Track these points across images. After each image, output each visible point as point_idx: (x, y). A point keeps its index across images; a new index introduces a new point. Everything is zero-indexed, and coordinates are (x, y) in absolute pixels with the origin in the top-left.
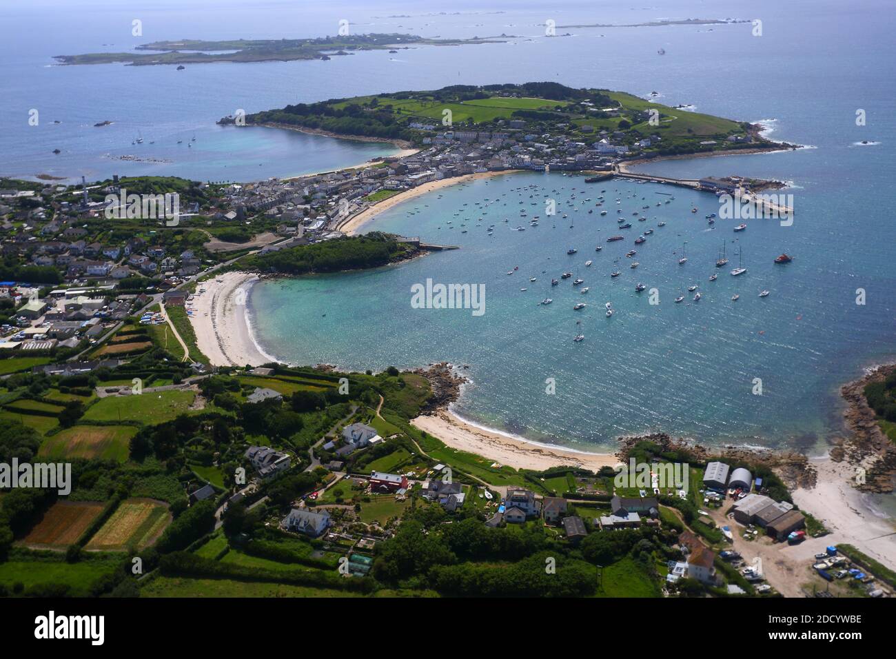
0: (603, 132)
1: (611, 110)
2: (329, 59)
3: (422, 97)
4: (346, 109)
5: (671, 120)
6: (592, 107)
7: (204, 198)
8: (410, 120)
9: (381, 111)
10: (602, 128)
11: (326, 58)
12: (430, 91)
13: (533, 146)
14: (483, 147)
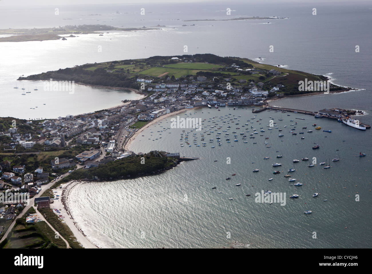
0: (252, 83)
1: (250, 69)
2: (66, 39)
3: (136, 62)
4: (96, 71)
5: (286, 75)
6: (239, 68)
7: (33, 130)
8: (137, 77)
9: (117, 71)
10: (250, 81)
11: (64, 39)
12: (140, 59)
13: (214, 92)
14: (185, 93)
